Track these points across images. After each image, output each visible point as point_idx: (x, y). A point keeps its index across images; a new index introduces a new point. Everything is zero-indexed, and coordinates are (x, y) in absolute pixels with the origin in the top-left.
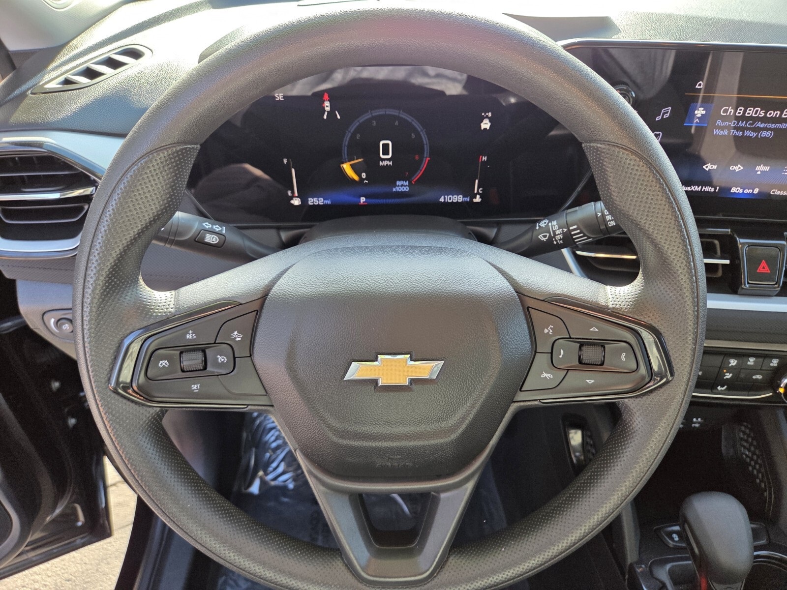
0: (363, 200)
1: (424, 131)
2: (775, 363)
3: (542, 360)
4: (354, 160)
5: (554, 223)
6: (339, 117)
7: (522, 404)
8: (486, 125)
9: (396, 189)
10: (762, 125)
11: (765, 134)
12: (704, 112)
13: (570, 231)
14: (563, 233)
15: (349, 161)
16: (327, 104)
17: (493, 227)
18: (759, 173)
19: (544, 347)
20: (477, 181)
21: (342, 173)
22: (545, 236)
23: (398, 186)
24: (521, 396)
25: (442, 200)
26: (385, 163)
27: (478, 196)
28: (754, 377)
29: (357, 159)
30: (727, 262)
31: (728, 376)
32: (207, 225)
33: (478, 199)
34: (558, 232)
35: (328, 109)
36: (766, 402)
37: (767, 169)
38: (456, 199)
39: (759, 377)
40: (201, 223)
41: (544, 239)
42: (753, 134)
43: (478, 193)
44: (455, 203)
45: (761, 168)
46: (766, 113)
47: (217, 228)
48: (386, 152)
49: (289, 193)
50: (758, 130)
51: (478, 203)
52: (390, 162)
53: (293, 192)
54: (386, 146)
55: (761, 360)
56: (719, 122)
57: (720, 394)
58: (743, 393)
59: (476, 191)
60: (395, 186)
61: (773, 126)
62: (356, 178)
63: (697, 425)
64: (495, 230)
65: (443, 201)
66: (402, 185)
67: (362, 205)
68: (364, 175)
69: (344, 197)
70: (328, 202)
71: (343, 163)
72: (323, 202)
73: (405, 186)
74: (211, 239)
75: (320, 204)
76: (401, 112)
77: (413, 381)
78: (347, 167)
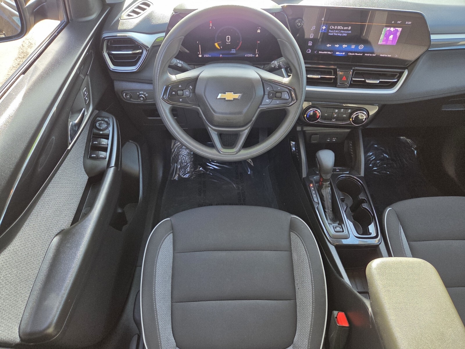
0: (221, 55)
1: (240, 33)
2: (350, 111)
3: (266, 96)
5: (276, 62)
6: (214, 28)
7: (261, 108)
8: (259, 31)
10: (343, 32)
11: (344, 35)
12: (325, 28)
13: (280, 64)
14: (278, 65)
15: (217, 42)
16: (211, 24)
17: (262, 65)
18: (344, 47)
19: (266, 93)
20: (257, 50)
21: (215, 46)
22: (273, 66)
24: (261, 106)
26: (228, 43)
27: (257, 55)
28: (343, 116)
29: (219, 42)
30: (334, 77)
31: (335, 115)
32: (178, 61)
33: (257, 56)
34: (277, 64)
35: (211, 26)
36: (347, 125)
37: (346, 46)
38: (250, 55)
39: (345, 116)
40: (176, 60)
41: (273, 67)
42: (341, 35)
44: (250, 57)
45: (344, 46)
46: (343, 28)
47: (181, 62)
48: (228, 40)
49: (198, 53)
50: (342, 33)
52: (230, 43)
54: (228, 38)
55: (345, 110)
56: (330, 31)
57: (333, 122)
58: (341, 122)
59: (256, 53)
60: (231, 51)
61: (346, 32)
62: (219, 48)
63: (334, 140)
64: (263, 66)
65: (246, 56)
66: (233, 51)
67: (221, 57)
68: (221, 47)
69: (215, 54)
70: (210, 56)
74: (180, 65)
75: (208, 57)
77: (234, 99)
78: (216, 44)
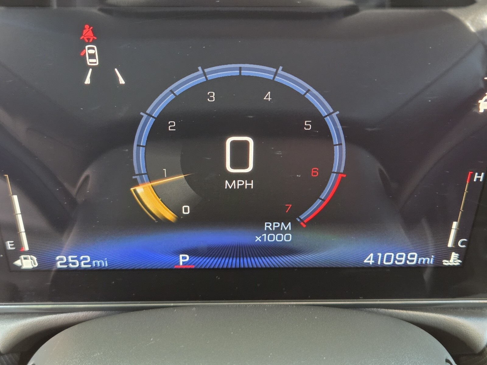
1: (334, 115)
4: (163, 177)
6: (122, 81)
9: (262, 238)
15: (150, 180)
16: (91, 50)
20: (455, 225)
21: (135, 203)
23: (268, 232)
25: (369, 260)
26: (236, 184)
27: (455, 255)
29: (169, 176)
33: (453, 260)
35: (94, 62)
38: (403, 259)
43: (456, 249)
44: (400, 267)
48: (240, 161)
49: (9, 245)
51: (454, 267)
52: (249, 182)
53: (18, 243)
59: (450, 244)
60: (260, 231)
62: (167, 214)
65: (371, 262)
66: (277, 231)
67: (181, 270)
68: (186, 209)
70: (103, 263)
71: (136, 184)
72: (90, 263)
73: (284, 232)
75: (83, 266)
76: (280, 71)
78: (145, 193)
